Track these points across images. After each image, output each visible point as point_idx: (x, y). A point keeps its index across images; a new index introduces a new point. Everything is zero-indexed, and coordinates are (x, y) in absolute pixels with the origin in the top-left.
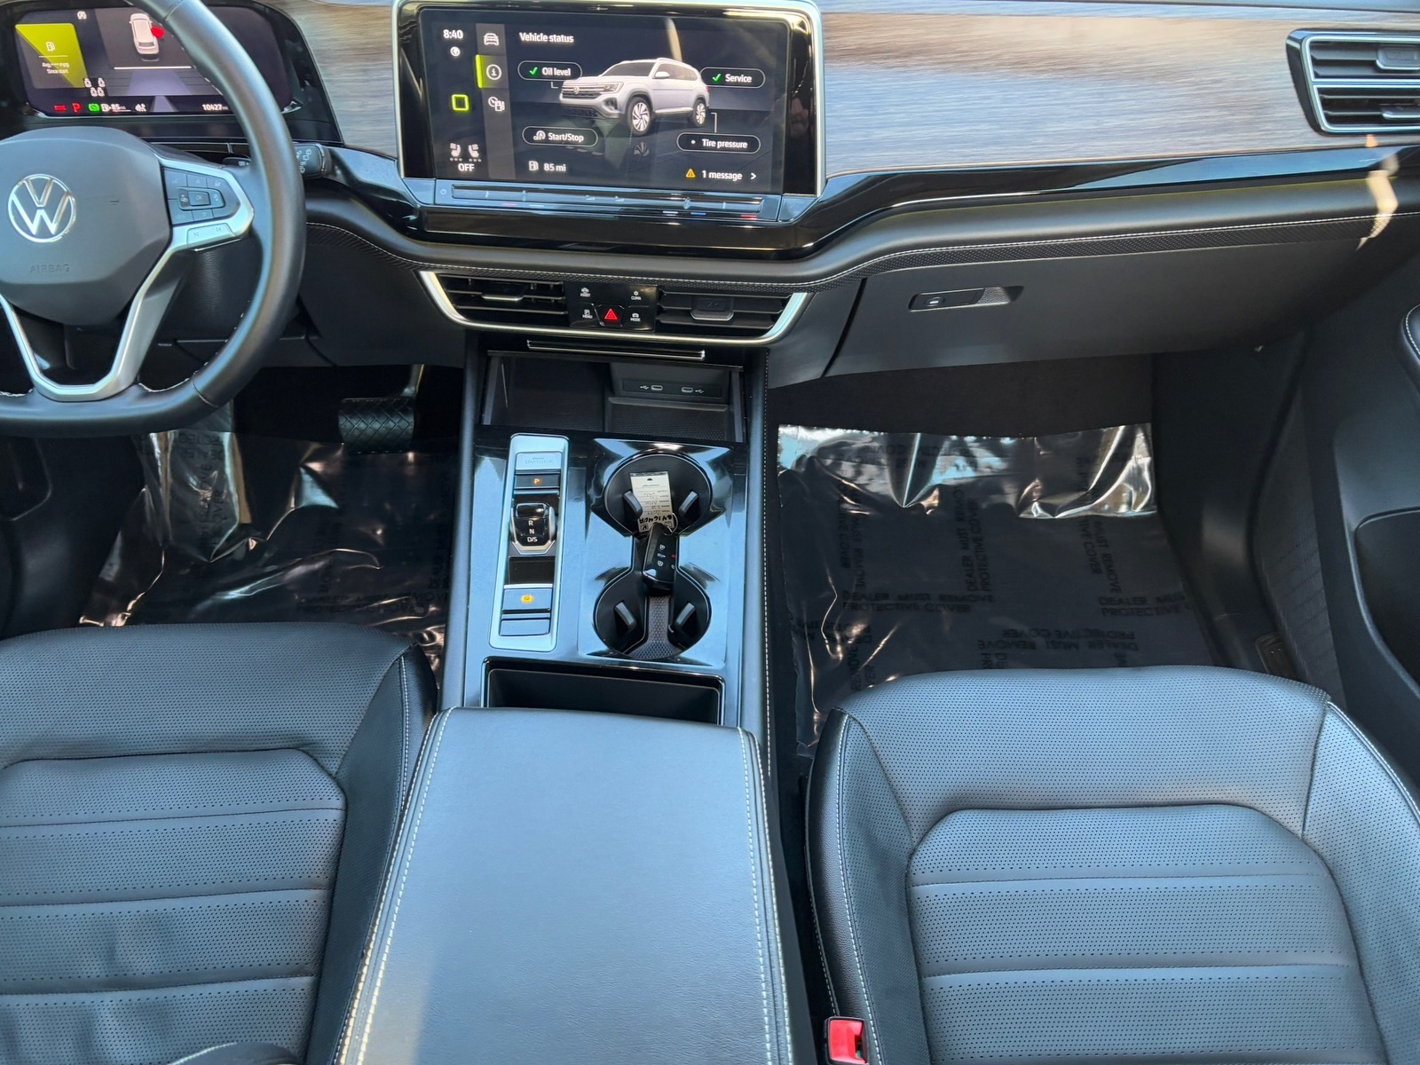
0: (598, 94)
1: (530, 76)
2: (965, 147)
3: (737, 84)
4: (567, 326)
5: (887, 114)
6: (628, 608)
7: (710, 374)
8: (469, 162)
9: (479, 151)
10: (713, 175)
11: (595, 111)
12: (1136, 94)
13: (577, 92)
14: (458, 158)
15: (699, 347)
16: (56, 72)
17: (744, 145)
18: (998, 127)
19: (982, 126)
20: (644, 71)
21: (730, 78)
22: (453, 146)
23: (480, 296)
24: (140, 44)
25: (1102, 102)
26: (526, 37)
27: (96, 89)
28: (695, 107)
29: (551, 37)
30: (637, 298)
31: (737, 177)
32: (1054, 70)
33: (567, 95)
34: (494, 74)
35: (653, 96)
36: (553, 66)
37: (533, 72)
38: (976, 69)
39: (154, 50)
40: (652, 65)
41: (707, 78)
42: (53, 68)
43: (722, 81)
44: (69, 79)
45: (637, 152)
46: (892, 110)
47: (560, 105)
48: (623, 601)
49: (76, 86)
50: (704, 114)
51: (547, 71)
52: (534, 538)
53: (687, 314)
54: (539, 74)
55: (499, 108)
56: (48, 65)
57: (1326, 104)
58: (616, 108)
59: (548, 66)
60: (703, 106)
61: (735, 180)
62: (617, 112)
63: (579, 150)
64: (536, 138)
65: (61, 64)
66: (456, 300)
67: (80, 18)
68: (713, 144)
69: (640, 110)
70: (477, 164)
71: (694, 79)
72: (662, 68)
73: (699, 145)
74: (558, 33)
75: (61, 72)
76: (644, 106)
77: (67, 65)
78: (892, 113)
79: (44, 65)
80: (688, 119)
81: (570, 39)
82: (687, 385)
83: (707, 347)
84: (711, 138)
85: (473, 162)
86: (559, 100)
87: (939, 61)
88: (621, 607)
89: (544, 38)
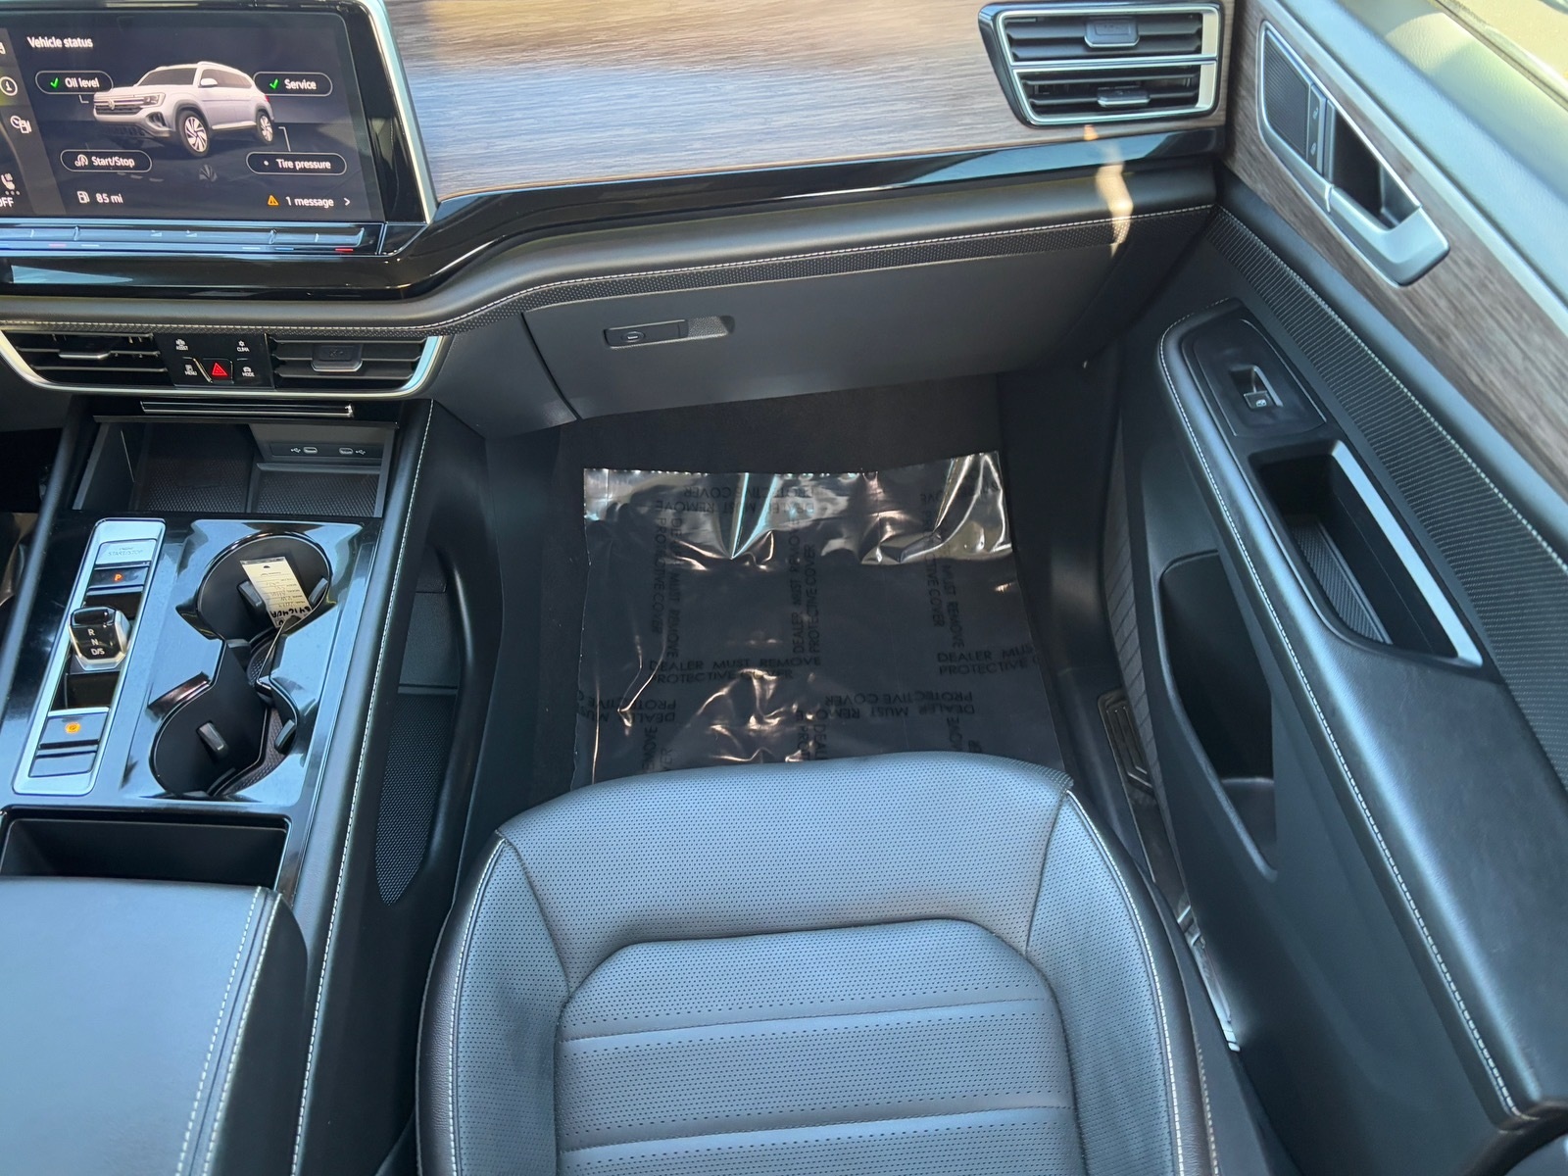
0: (139, 109)
1: (52, 89)
2: (605, 157)
3: (300, 91)
4: (170, 384)
5: (513, 120)
6: (217, 728)
7: (365, 433)
8: (6, 196)
9: (13, 181)
10: (298, 201)
11: (140, 129)
12: (809, 86)
13: (113, 106)
15: (345, 402)
17: (328, 165)
18: (646, 130)
19: (627, 131)
20: (187, 78)
21: (292, 85)
23: (56, 354)
25: (772, 97)
26: (36, 43)
28: (258, 120)
29: (65, 41)
30: (243, 349)
31: (329, 203)
32: (711, 61)
33: (105, 110)
34: (9, 89)
35: (203, 107)
36: (77, 76)
37: (54, 85)
38: (619, 61)
40: (194, 70)
41: (263, 85)
43: (282, 88)
45: (202, 177)
46: (518, 115)
47: (96, 122)
48: (210, 722)
50: (270, 129)
51: (72, 83)
52: (100, 650)
53: (308, 364)
54: (62, 87)
55: (25, 129)
57: (1031, 93)
58: (164, 125)
59: (71, 76)
60: (266, 120)
61: (327, 207)
62: (166, 129)
63: (133, 176)
64: (78, 164)
66: (29, 359)
68: (290, 164)
69: (193, 126)
70: (15, 198)
71: (249, 86)
72: (206, 74)
73: (274, 167)
74: (73, 37)
76: (197, 122)
78: (518, 119)
80: (250, 136)
81: (88, 43)
82: (346, 445)
83: (355, 403)
84: (287, 158)
85: (10, 195)
86: (93, 115)
87: (574, 53)
88: (207, 729)
89: (58, 43)
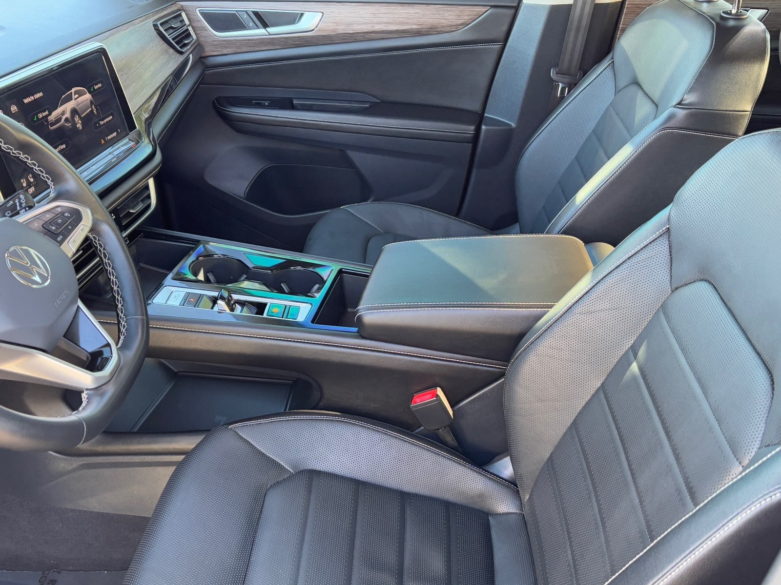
0: (62, 118)
1: (35, 122)
3: (99, 88)
8: (32, 187)
9: (32, 177)
10: (109, 137)
13: (54, 122)
14: (26, 186)
17: (111, 117)
20: (71, 97)
21: (96, 87)
22: (22, 181)
26: (26, 101)
28: (91, 107)
29: (35, 96)
31: (115, 134)
33: (53, 124)
35: (77, 108)
36: (41, 112)
37: (35, 119)
40: (72, 92)
41: (89, 91)
43: (94, 90)
45: (84, 141)
47: (51, 132)
50: (95, 109)
51: (40, 116)
54: (39, 119)
57: (177, 43)
58: (70, 123)
59: (39, 113)
60: (93, 105)
63: (66, 153)
68: (103, 122)
69: (77, 119)
70: (35, 186)
71: (86, 93)
72: (76, 93)
73: (100, 125)
74: (36, 93)
76: (77, 116)
80: (92, 114)
81: (41, 94)
84: (101, 120)
86: (50, 128)
89: (32, 98)
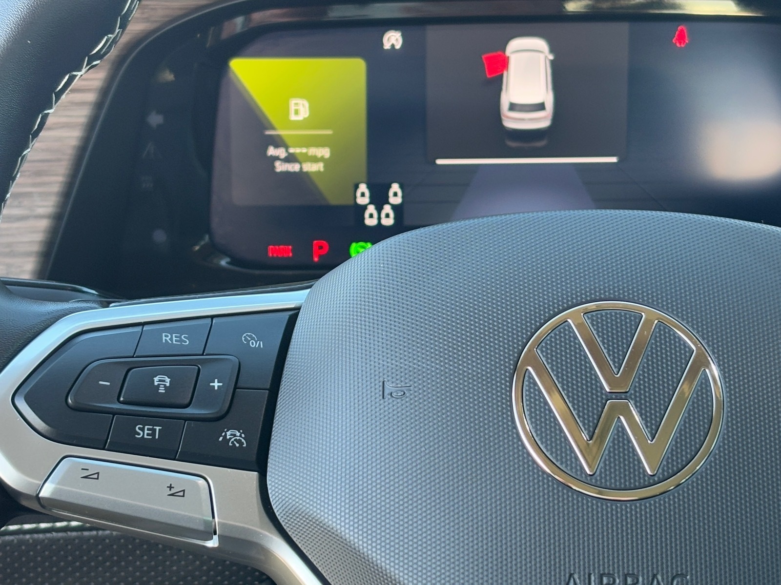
16: (294, 167)
24: (513, 107)
27: (379, 209)
39: (541, 121)
42: (291, 159)
44: (322, 186)
49: (334, 199)
56: (281, 153)
65: (313, 151)
67: (387, 46)
75: (310, 168)
77: (325, 152)
79: (272, 151)
